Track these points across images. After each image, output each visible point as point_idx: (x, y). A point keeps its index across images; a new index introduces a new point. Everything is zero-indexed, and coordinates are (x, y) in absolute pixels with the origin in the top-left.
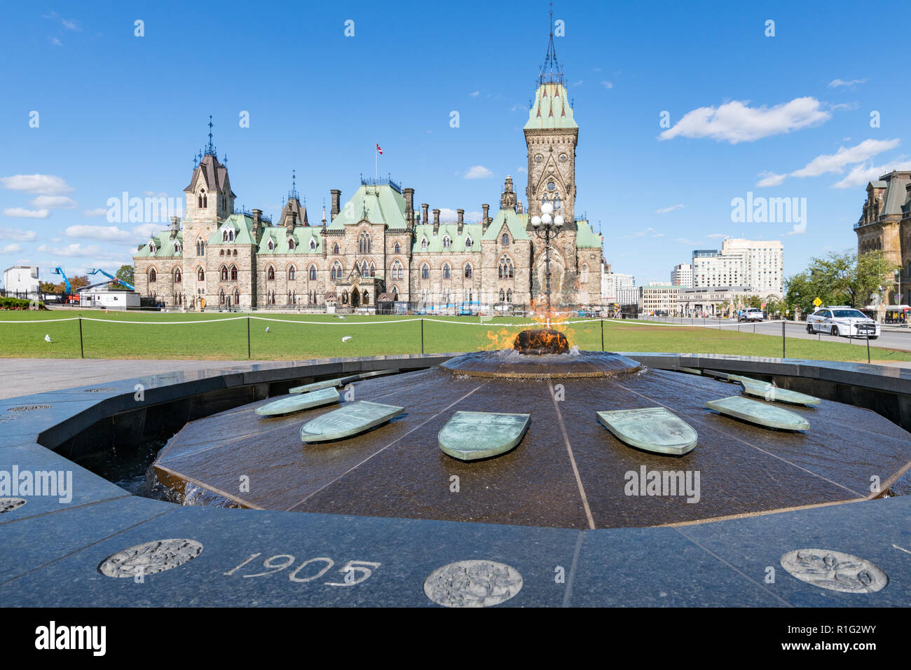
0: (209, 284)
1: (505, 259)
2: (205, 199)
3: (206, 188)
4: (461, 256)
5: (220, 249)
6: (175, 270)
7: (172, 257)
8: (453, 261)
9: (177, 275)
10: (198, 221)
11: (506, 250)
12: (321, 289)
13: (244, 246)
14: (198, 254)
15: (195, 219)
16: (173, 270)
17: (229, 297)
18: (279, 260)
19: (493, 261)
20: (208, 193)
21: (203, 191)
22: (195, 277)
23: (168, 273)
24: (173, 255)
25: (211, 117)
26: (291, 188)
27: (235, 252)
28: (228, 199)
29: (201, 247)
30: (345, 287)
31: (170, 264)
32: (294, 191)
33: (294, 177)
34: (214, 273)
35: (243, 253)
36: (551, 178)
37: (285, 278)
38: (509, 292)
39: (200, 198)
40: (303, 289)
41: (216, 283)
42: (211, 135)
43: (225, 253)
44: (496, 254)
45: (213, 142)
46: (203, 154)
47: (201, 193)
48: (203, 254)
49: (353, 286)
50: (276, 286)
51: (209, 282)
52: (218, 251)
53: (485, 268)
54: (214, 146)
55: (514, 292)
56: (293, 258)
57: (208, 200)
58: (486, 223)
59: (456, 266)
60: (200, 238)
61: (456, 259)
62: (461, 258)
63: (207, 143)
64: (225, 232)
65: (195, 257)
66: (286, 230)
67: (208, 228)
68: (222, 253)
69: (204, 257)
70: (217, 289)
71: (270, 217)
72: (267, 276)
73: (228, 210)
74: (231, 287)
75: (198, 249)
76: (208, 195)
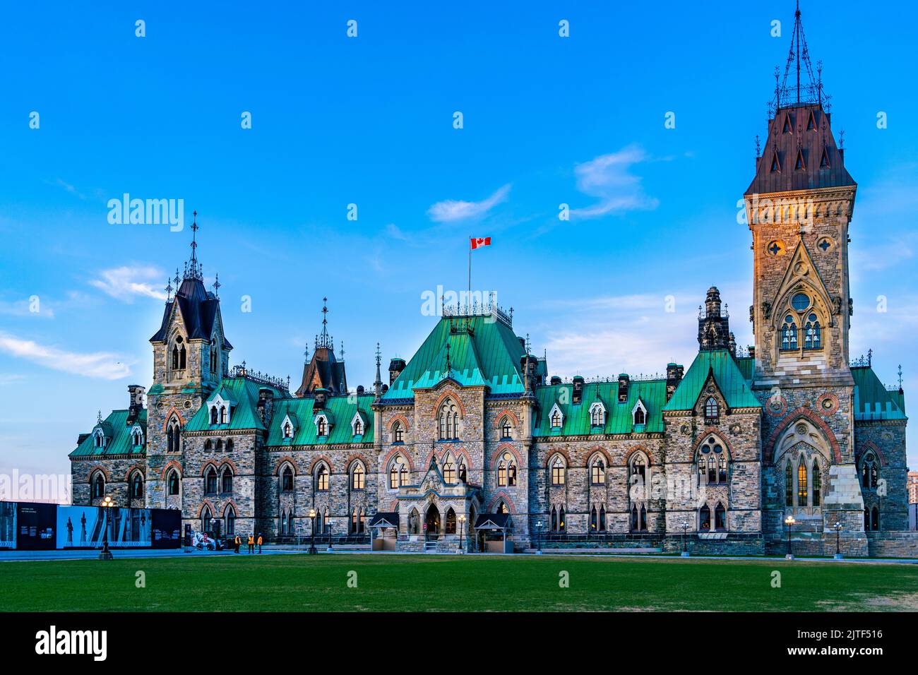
0: (186, 499)
1: (711, 446)
2: (184, 351)
3: (184, 334)
4: (627, 442)
5: (205, 438)
6: (133, 476)
7: (129, 455)
8: (610, 451)
9: (137, 485)
10: (171, 392)
11: (712, 428)
12: (370, 506)
13: (245, 432)
14: (170, 449)
15: (168, 388)
16: (130, 476)
17: (218, 522)
18: (301, 455)
19: (687, 451)
20: (188, 342)
21: (180, 339)
22: (164, 488)
23: (121, 481)
24: (131, 451)
25: (195, 214)
26: (319, 331)
27: (230, 445)
28: (219, 352)
29: (174, 437)
30: (414, 504)
31: (126, 466)
32: (325, 335)
33: (325, 310)
34: (196, 480)
35: (243, 445)
36: (801, 287)
37: (311, 487)
38: (720, 509)
39: (175, 351)
40: (341, 507)
41: (198, 497)
42: (194, 245)
43: (213, 446)
44: (694, 436)
45: (198, 256)
46: (181, 277)
47: (177, 344)
48: (177, 449)
49: (427, 501)
50: (295, 502)
51: (187, 496)
52: (201, 441)
53: (671, 463)
54: (199, 261)
55: (730, 509)
56: (324, 452)
57: (188, 356)
58: (672, 377)
59: (615, 460)
60: (175, 421)
61: (616, 447)
62: (623, 446)
63: (188, 258)
64: (214, 409)
65: (165, 453)
66: (312, 402)
67: (187, 404)
68: (208, 446)
69: (180, 453)
70: (198, 509)
71: (285, 381)
72: (281, 484)
73: (220, 371)
74: (222, 504)
75: (170, 440)
76: (187, 346)
